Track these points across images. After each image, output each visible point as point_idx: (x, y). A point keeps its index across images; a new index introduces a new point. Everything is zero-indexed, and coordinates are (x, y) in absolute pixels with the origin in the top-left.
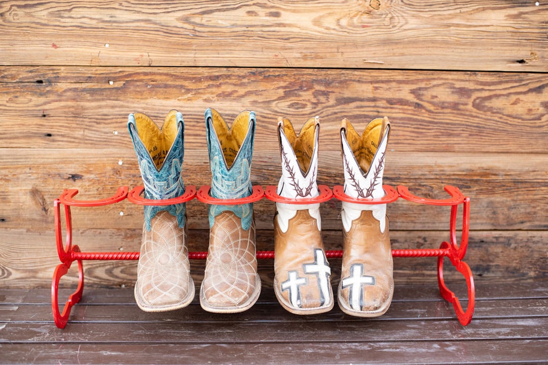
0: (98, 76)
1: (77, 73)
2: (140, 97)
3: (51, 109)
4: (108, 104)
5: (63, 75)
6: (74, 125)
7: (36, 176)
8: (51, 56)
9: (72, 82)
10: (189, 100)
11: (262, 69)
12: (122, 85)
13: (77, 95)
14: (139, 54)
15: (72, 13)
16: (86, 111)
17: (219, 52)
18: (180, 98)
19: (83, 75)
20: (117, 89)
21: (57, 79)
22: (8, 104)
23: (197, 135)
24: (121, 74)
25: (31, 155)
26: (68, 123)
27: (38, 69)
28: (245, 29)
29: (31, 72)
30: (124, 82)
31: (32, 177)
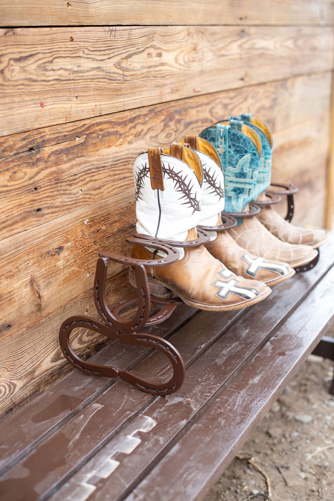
0: (69, 133)
1: (58, 133)
2: (95, 149)
3: (41, 180)
4: (78, 162)
5: (48, 137)
6: (56, 193)
7: (32, 261)
8: (40, 117)
9: (54, 144)
10: (121, 145)
11: (153, 107)
12: (84, 140)
13: (58, 158)
14: (94, 104)
15: (53, 64)
16: (64, 174)
17: (136, 94)
18: (117, 144)
19: (60, 135)
20: (82, 144)
21: (44, 143)
22: (9, 184)
23: (124, 178)
24: (84, 128)
25: (28, 238)
26: (52, 192)
27: (29, 135)
28: (146, 70)
29: (24, 139)
30: (85, 136)
31: (30, 264)
